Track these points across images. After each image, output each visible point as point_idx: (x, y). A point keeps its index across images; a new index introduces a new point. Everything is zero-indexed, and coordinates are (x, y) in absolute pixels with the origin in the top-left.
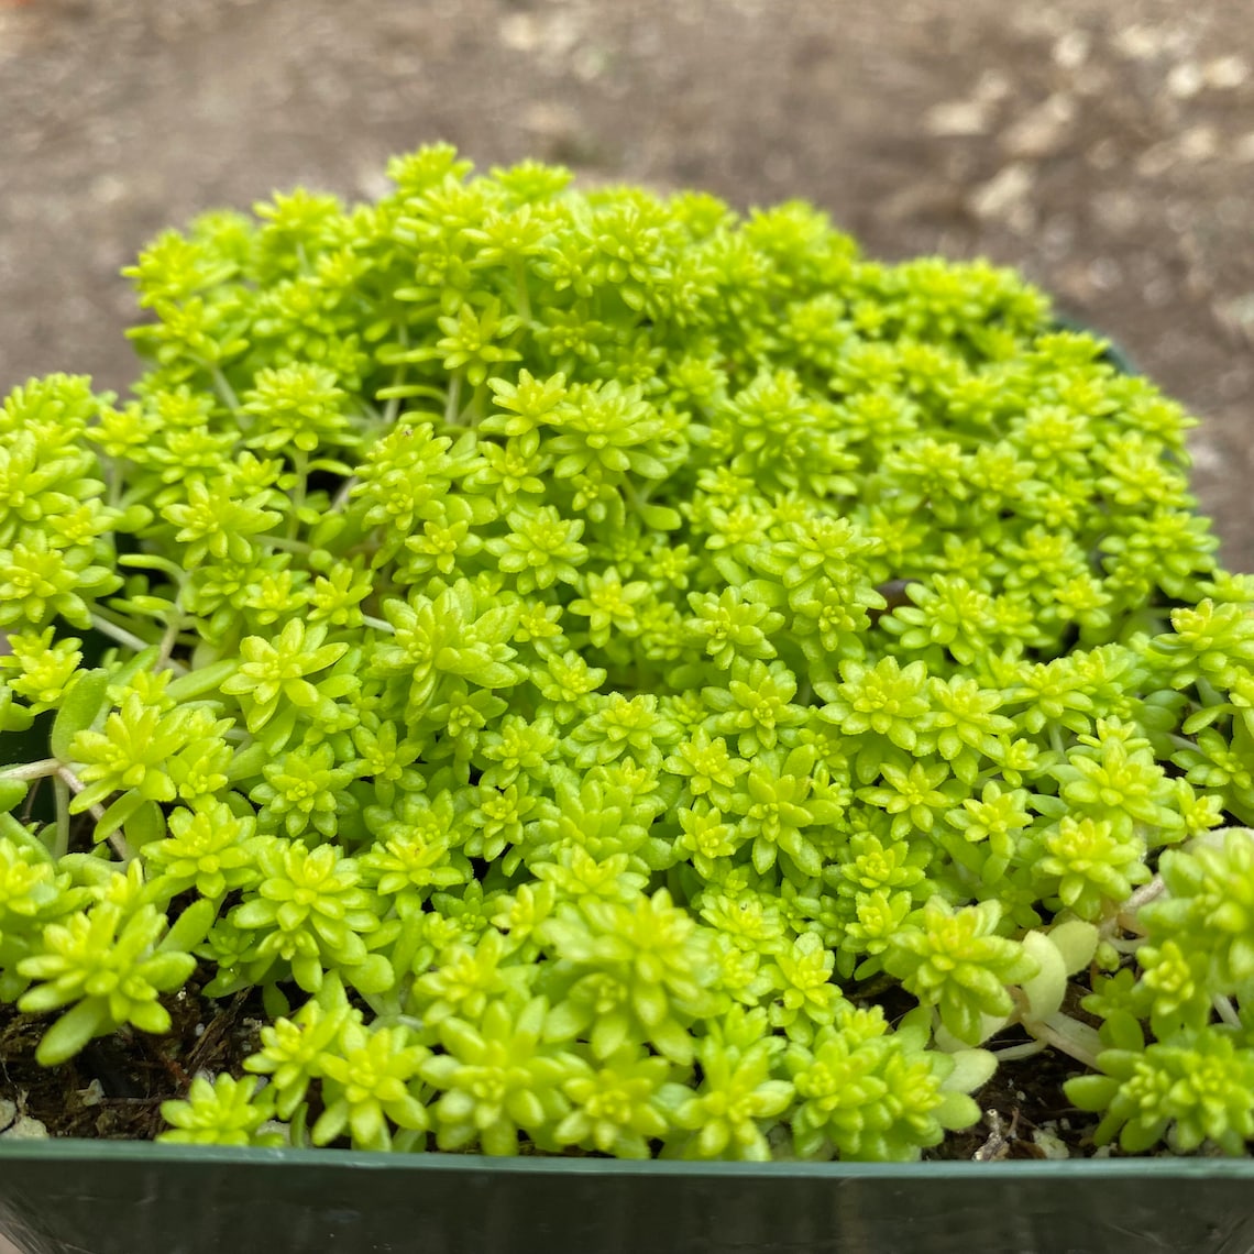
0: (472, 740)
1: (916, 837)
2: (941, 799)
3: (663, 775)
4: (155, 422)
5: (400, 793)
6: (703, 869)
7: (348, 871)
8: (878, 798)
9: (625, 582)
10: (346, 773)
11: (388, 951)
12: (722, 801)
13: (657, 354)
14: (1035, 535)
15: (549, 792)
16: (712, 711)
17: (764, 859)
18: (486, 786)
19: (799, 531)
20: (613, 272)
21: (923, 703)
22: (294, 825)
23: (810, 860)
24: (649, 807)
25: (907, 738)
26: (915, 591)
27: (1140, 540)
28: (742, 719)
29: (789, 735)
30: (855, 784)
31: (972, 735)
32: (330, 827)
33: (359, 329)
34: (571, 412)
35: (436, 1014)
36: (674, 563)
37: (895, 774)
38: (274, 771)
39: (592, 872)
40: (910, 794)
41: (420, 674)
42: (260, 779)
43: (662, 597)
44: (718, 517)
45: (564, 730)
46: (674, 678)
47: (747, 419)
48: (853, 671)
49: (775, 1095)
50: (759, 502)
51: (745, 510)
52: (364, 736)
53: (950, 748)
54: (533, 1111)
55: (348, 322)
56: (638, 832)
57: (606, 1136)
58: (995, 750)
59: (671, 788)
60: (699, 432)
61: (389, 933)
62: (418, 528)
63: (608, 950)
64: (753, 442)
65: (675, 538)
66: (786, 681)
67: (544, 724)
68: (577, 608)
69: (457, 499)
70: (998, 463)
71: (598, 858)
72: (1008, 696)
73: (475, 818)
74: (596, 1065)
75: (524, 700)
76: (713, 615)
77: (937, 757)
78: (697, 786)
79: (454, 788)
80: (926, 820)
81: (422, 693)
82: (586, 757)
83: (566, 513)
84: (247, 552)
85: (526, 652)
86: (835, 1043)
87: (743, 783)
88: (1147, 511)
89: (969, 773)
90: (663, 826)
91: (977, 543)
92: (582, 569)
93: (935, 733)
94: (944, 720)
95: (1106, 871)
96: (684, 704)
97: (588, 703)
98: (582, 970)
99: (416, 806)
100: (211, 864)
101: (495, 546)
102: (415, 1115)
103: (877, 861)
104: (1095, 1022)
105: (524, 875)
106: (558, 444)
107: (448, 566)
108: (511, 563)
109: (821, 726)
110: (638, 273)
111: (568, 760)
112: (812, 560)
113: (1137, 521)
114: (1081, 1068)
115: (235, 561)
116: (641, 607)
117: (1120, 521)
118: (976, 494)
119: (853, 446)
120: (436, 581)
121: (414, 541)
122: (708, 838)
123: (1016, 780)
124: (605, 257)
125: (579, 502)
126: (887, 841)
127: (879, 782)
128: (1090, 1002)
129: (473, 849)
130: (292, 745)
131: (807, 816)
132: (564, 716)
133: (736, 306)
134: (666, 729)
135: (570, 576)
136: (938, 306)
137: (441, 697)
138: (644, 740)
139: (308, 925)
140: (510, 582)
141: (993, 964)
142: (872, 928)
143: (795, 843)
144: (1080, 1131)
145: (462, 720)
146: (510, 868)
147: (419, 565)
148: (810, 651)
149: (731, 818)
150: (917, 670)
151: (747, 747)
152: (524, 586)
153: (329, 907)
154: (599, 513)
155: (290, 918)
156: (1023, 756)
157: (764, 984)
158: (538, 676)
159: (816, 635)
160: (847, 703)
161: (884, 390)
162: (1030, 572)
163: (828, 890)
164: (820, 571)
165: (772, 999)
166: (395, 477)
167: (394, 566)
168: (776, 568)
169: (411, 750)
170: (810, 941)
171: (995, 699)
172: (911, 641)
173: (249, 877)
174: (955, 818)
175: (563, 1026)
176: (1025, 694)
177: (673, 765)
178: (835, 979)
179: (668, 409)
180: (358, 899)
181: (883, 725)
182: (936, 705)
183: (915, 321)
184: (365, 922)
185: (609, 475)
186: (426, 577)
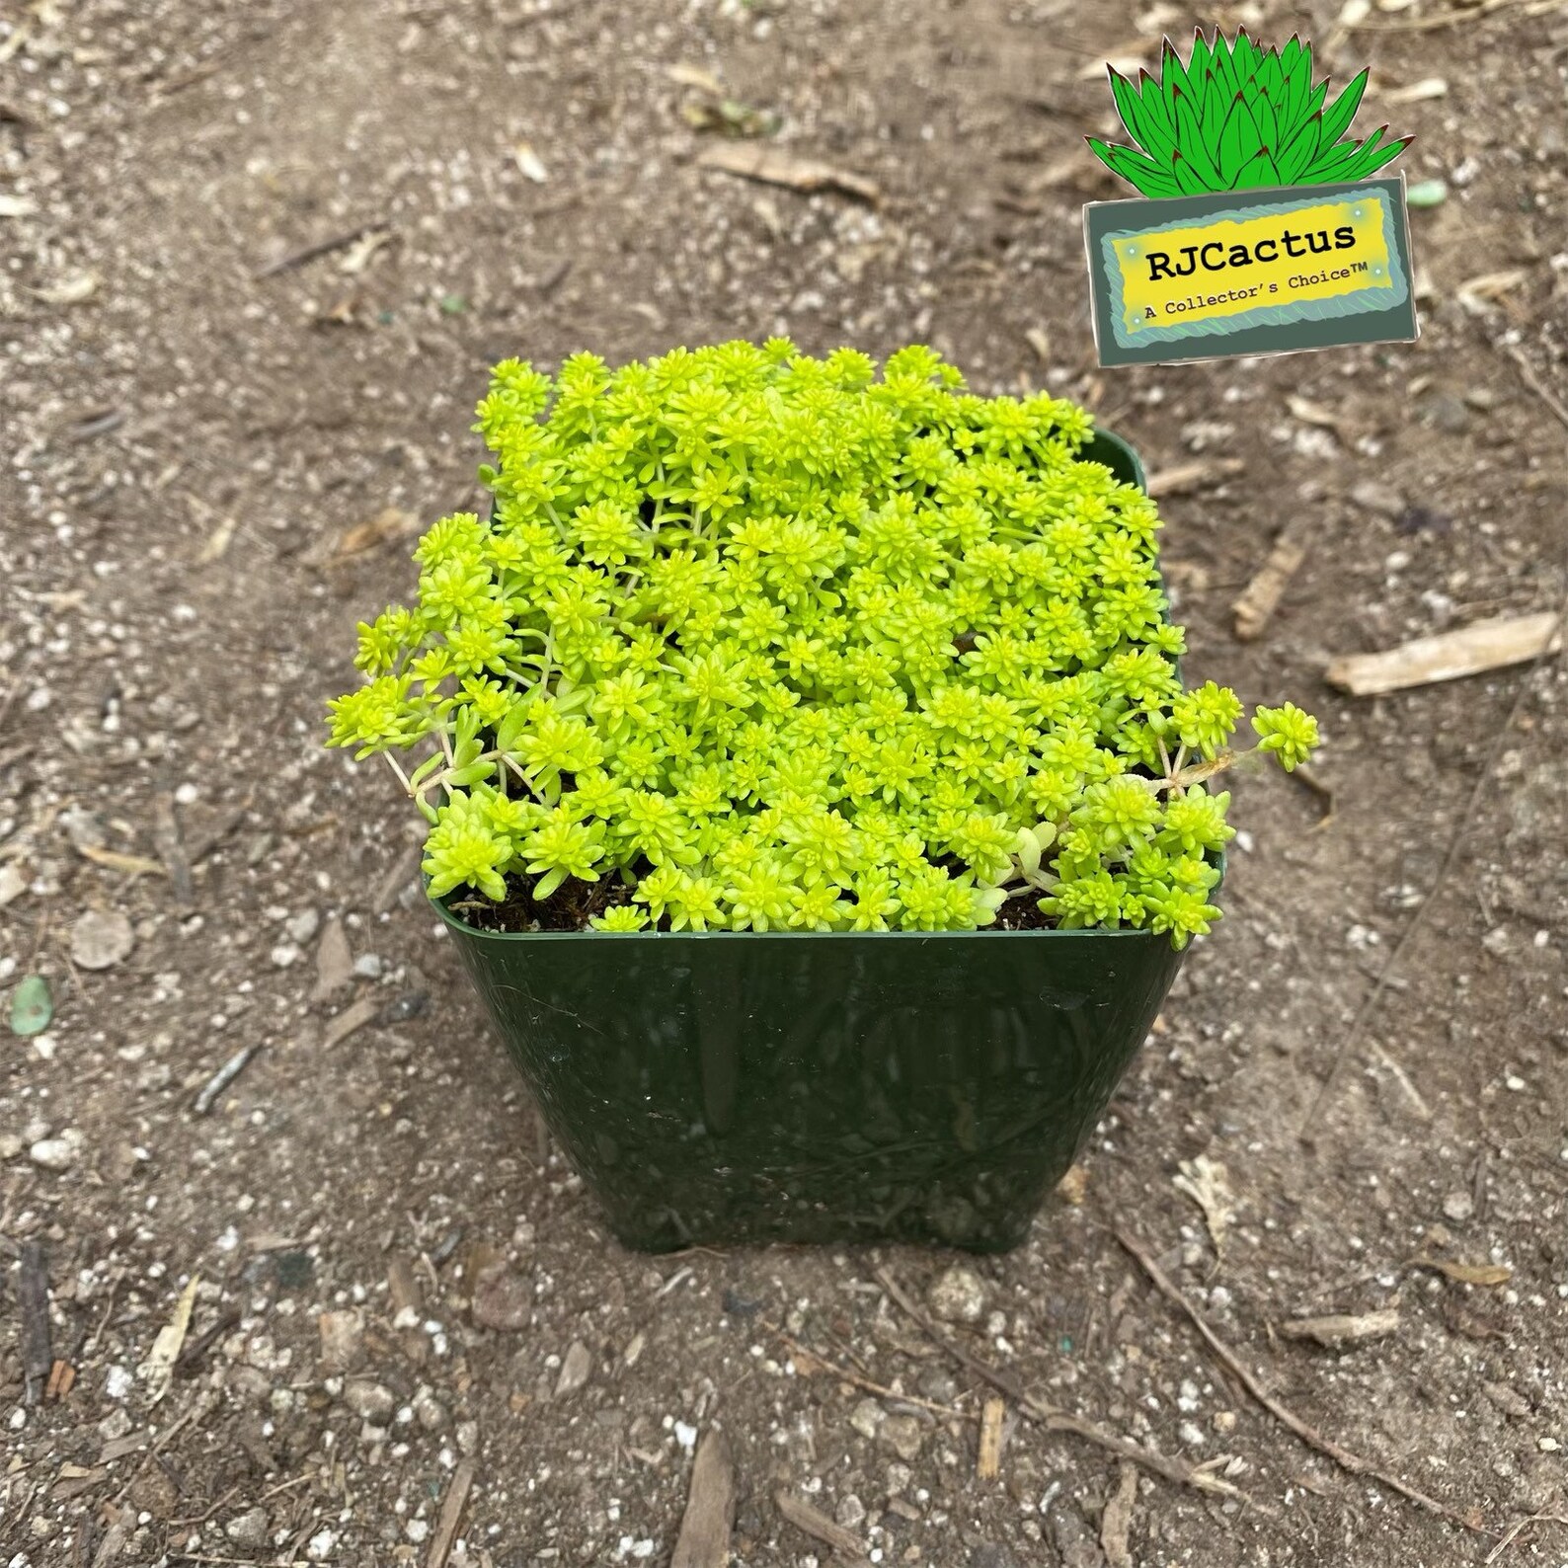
0: (729, 735)
1: (969, 783)
2: (984, 762)
3: (834, 753)
4: (523, 547)
5: (689, 764)
6: (856, 801)
7: (670, 806)
8: (950, 762)
9: (809, 639)
10: (660, 754)
11: (695, 844)
12: (866, 766)
13: (825, 495)
14: (1055, 602)
15: (772, 763)
16: (860, 716)
17: (889, 796)
18: (737, 759)
19: (909, 612)
20: (799, 453)
21: (976, 710)
22: (636, 782)
23: (914, 796)
24: (827, 770)
25: (966, 730)
26: (979, 641)
27: (1115, 606)
28: (877, 721)
29: (903, 729)
30: (940, 755)
31: (1001, 727)
32: (653, 784)
33: (635, 475)
34: (776, 543)
35: (725, 872)
36: (837, 627)
37: (960, 749)
38: (621, 753)
39: (799, 803)
40: (968, 759)
41: (703, 701)
42: (615, 757)
43: (831, 647)
44: (863, 600)
45: (778, 729)
46: (839, 696)
47: (880, 538)
48: (938, 692)
49: (892, 906)
50: (888, 589)
51: (879, 595)
52: (669, 735)
53: (989, 734)
54: (777, 911)
55: (630, 470)
56: (821, 783)
57: (812, 922)
58: (1013, 735)
59: (839, 759)
60: (851, 541)
61: (696, 836)
62: (692, 615)
63: (810, 837)
64: (884, 553)
65: (838, 612)
66: (902, 699)
67: (767, 726)
68: (781, 657)
69: (713, 597)
70: (1034, 559)
71: (802, 796)
72: (1025, 704)
73: (732, 778)
74: (806, 890)
75: (756, 713)
76: (861, 662)
77: (982, 739)
78: (853, 758)
79: (719, 760)
80: (975, 774)
81: (703, 712)
82: (792, 743)
83: (775, 602)
84: (592, 628)
85: (756, 685)
86: (921, 883)
87: (878, 755)
88: (1120, 587)
89: (999, 747)
90: (835, 780)
91: (1019, 608)
92: (784, 634)
93: (983, 726)
94: (986, 719)
95: (1059, 797)
96: (846, 712)
97: (791, 714)
98: (801, 847)
99: (698, 771)
100: (604, 803)
101: (735, 623)
102: (719, 918)
103: (949, 794)
104: (1055, 873)
105: (762, 806)
106: (769, 561)
107: (710, 637)
108: (745, 634)
109: (921, 723)
110: (813, 452)
111: (781, 745)
112: (916, 631)
113: (1116, 593)
114: (1045, 894)
115: (586, 635)
116: (818, 654)
117: (1106, 592)
118: (1018, 577)
119: (947, 546)
120: (703, 646)
121: (690, 623)
122: (858, 786)
123: (1025, 750)
124: (793, 443)
125: (781, 596)
126: (955, 785)
127: (953, 753)
128: (1054, 863)
129: (732, 794)
130: (632, 739)
131: (912, 773)
132: (778, 721)
133: (874, 452)
134: (836, 728)
135: (778, 640)
136: (1010, 434)
137: (712, 713)
138: (823, 734)
139: (655, 833)
140: (745, 645)
141: (1001, 844)
142: (944, 828)
143: (906, 787)
144: (1039, 919)
145: (724, 724)
146: (753, 803)
147: (693, 636)
148: (915, 682)
149: (872, 774)
150: (974, 691)
151: (879, 736)
152: (753, 647)
153: (664, 823)
154: (793, 601)
155: (647, 829)
156: (1032, 737)
157: (888, 858)
158: (763, 699)
159: (918, 673)
160: (934, 710)
161: (969, 503)
162: (1049, 626)
163: (924, 812)
164: (921, 636)
165: (891, 864)
166: (678, 586)
167: (675, 635)
168: (895, 635)
169: (695, 741)
170: (913, 836)
171: (1015, 706)
172: (974, 672)
173: (622, 809)
174: (989, 772)
175: (790, 874)
176: (1033, 703)
177: (839, 748)
178: (925, 854)
179: (832, 526)
180: (678, 819)
181: (953, 723)
182: (983, 711)
183: (995, 445)
184: (682, 831)
185: (798, 579)
186: (696, 643)
